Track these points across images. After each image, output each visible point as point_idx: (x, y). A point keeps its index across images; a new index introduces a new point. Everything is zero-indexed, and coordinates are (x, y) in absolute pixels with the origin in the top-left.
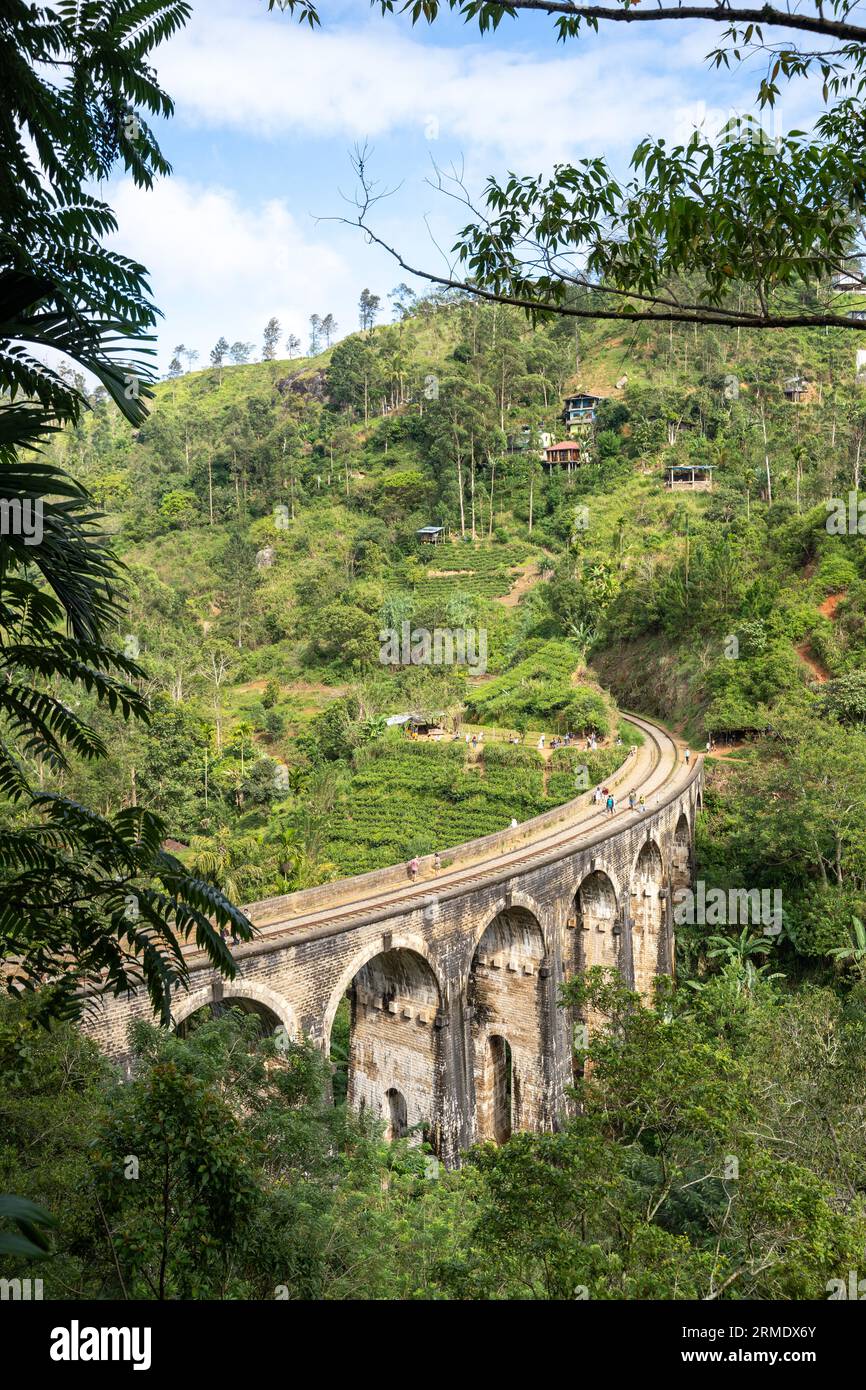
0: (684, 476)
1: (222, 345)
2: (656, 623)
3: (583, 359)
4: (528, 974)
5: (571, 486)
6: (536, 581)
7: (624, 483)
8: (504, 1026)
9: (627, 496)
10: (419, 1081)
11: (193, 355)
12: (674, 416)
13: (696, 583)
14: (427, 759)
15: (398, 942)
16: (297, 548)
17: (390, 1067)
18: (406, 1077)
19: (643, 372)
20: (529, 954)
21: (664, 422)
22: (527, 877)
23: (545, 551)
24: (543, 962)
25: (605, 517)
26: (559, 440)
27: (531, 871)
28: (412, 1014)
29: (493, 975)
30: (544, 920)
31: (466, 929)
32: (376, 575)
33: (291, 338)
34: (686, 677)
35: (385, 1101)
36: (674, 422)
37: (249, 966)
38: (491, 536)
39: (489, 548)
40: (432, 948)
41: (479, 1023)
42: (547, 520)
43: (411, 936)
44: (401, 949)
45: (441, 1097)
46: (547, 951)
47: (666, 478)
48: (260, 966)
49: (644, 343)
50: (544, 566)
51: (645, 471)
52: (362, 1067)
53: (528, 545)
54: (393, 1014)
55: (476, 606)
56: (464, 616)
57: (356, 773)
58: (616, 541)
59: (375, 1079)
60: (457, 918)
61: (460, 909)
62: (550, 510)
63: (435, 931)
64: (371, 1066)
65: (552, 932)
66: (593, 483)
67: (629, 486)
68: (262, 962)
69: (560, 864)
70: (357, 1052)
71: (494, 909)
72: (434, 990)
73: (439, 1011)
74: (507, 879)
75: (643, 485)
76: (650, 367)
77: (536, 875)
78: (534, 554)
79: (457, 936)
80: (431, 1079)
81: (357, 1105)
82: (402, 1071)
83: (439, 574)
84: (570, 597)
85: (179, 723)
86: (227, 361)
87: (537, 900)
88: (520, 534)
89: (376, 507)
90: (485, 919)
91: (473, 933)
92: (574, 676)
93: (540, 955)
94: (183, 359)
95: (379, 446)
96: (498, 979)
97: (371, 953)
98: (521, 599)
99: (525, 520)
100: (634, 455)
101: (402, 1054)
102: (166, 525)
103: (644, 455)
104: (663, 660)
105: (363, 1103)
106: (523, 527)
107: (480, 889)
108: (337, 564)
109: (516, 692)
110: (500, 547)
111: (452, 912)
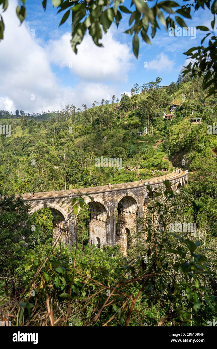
0: (195, 121)
1: (103, 100)
2: (183, 148)
3: (175, 98)
4: (134, 214)
5: (170, 123)
6: (161, 143)
7: (181, 122)
8: (129, 226)
9: (182, 125)
10: (103, 235)
11: (98, 103)
12: (193, 108)
13: (192, 138)
14: (129, 175)
15: (95, 200)
16: (112, 137)
17: (97, 232)
18: (100, 234)
19: (187, 100)
20: (134, 209)
21: (191, 109)
22: (133, 189)
23: (164, 137)
24: (137, 211)
25: (177, 129)
26: (168, 114)
27: (134, 188)
28: (101, 219)
29: (126, 214)
30: (137, 200)
31: (115, 199)
32: (127, 142)
33: (118, 99)
34: (188, 159)
35: (96, 240)
36: (192, 109)
37: (54, 201)
38: (153, 134)
39: (152, 136)
40: (105, 203)
41: (123, 225)
42: (164, 130)
43: (99, 199)
44: (96, 202)
45: (107, 239)
46: (138, 208)
47: (191, 121)
48: (57, 201)
49: (188, 94)
50: (163, 140)
51: (186, 120)
52: (92, 232)
53: (160, 136)
54: (97, 219)
55: (148, 148)
56: (145, 150)
57: (114, 178)
58: (178, 134)
59: (94, 235)
60: (112, 196)
61: (113, 194)
62: (165, 128)
63: (106, 199)
64: (93, 231)
65: (140, 203)
66: (175, 123)
67: (182, 123)
68: (58, 200)
69: (142, 188)
70: (91, 228)
71: (123, 196)
72: (106, 213)
73: (107, 218)
74: (127, 189)
75: (185, 123)
76: (189, 99)
77: (135, 189)
78: (161, 137)
79: (112, 201)
80: (105, 234)
81: (91, 241)
82: (99, 233)
83: (141, 141)
84: (167, 145)
85: (76, 166)
86: (104, 103)
87: (135, 195)
88: (159, 133)
89: (129, 128)
90: (120, 198)
91: (117, 201)
92: (163, 158)
93: (136, 209)
94: (96, 104)
95: (130, 116)
96: (127, 215)
97: (88, 202)
98: (157, 146)
99: (160, 130)
100: (184, 117)
101: (99, 229)
102: (86, 133)
103: (186, 116)
104: (184, 156)
105: (92, 240)
106: (159, 132)
107: (119, 190)
108: (120, 140)
109: (151, 162)
110: (154, 136)
111: (111, 195)
